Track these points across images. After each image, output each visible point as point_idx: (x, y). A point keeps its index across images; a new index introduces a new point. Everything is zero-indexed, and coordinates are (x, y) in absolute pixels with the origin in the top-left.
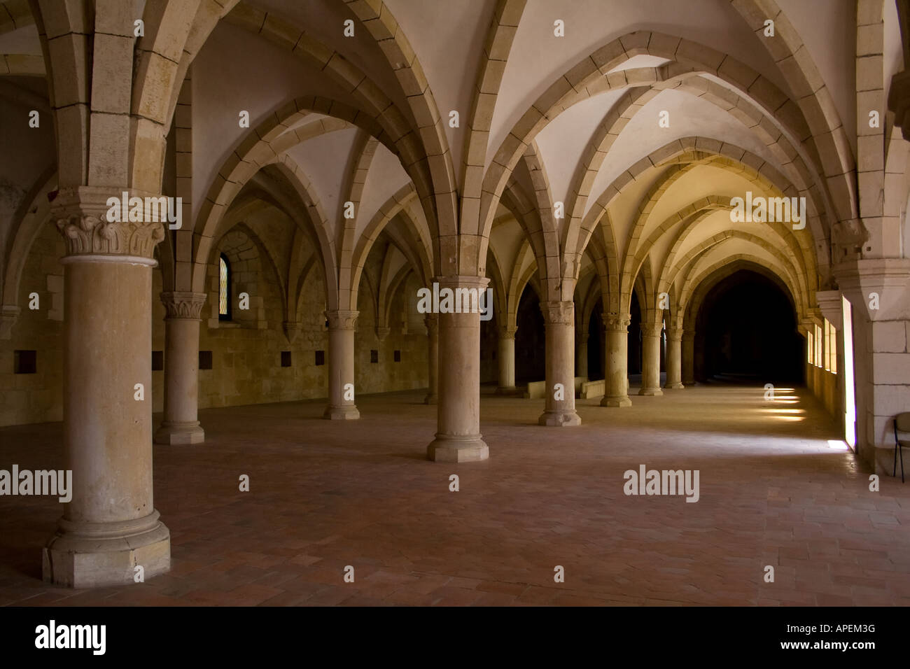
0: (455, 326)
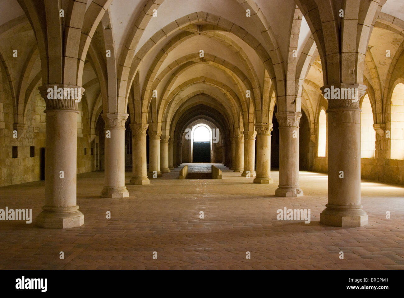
0: (352, 122)
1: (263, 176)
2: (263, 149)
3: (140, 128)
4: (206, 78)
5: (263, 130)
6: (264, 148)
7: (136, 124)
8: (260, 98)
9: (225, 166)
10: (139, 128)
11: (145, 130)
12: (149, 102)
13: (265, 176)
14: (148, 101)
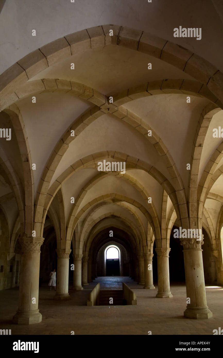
1: (197, 307)
2: (194, 269)
3: (31, 243)
4: (116, 195)
5: (193, 243)
6: (196, 268)
7: (27, 237)
8: (185, 202)
9: (133, 280)
10: (29, 243)
11: (38, 245)
12: (45, 209)
13: (201, 308)
14: (43, 208)
